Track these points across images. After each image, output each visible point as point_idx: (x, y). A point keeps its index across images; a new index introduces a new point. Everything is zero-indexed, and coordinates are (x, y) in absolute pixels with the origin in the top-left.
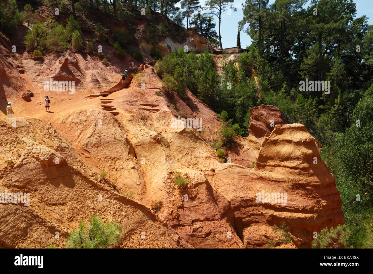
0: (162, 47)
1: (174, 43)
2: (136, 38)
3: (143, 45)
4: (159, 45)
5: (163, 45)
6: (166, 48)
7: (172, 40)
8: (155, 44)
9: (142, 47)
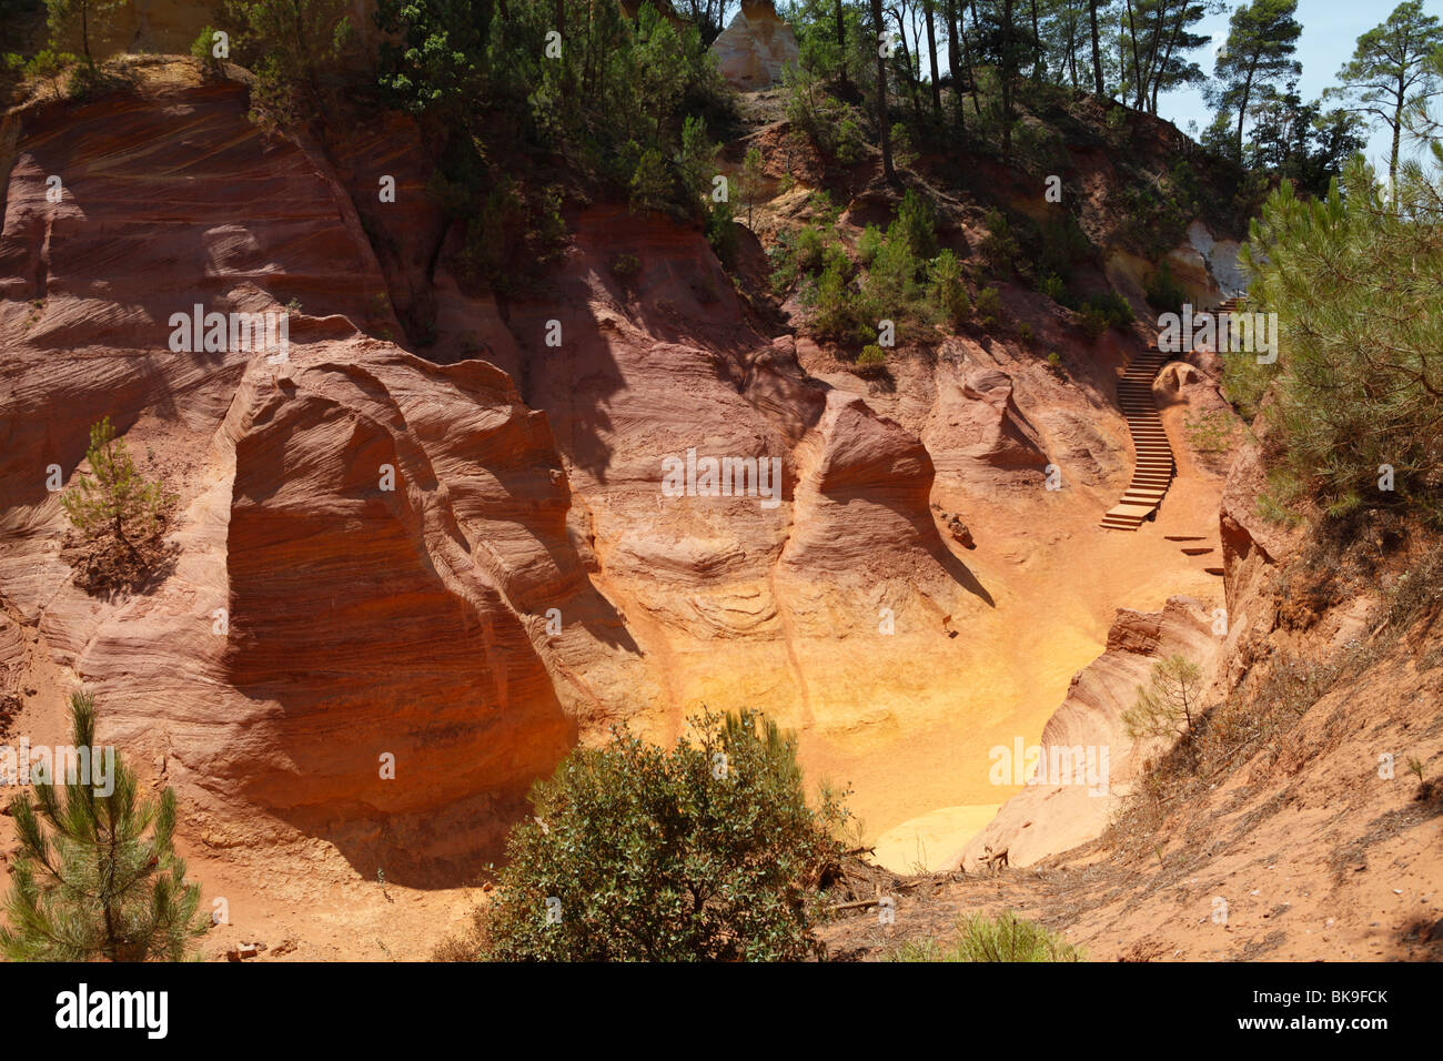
0: (1182, 266)
1: (1216, 240)
2: (1088, 233)
3: (1120, 262)
4: (1174, 260)
5: (1187, 260)
6: (1197, 271)
7: (1208, 230)
8: (1156, 255)
9: (1120, 276)
